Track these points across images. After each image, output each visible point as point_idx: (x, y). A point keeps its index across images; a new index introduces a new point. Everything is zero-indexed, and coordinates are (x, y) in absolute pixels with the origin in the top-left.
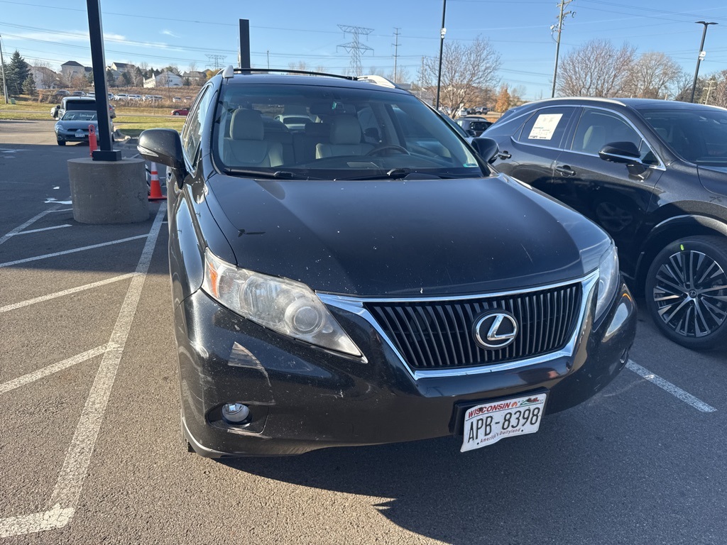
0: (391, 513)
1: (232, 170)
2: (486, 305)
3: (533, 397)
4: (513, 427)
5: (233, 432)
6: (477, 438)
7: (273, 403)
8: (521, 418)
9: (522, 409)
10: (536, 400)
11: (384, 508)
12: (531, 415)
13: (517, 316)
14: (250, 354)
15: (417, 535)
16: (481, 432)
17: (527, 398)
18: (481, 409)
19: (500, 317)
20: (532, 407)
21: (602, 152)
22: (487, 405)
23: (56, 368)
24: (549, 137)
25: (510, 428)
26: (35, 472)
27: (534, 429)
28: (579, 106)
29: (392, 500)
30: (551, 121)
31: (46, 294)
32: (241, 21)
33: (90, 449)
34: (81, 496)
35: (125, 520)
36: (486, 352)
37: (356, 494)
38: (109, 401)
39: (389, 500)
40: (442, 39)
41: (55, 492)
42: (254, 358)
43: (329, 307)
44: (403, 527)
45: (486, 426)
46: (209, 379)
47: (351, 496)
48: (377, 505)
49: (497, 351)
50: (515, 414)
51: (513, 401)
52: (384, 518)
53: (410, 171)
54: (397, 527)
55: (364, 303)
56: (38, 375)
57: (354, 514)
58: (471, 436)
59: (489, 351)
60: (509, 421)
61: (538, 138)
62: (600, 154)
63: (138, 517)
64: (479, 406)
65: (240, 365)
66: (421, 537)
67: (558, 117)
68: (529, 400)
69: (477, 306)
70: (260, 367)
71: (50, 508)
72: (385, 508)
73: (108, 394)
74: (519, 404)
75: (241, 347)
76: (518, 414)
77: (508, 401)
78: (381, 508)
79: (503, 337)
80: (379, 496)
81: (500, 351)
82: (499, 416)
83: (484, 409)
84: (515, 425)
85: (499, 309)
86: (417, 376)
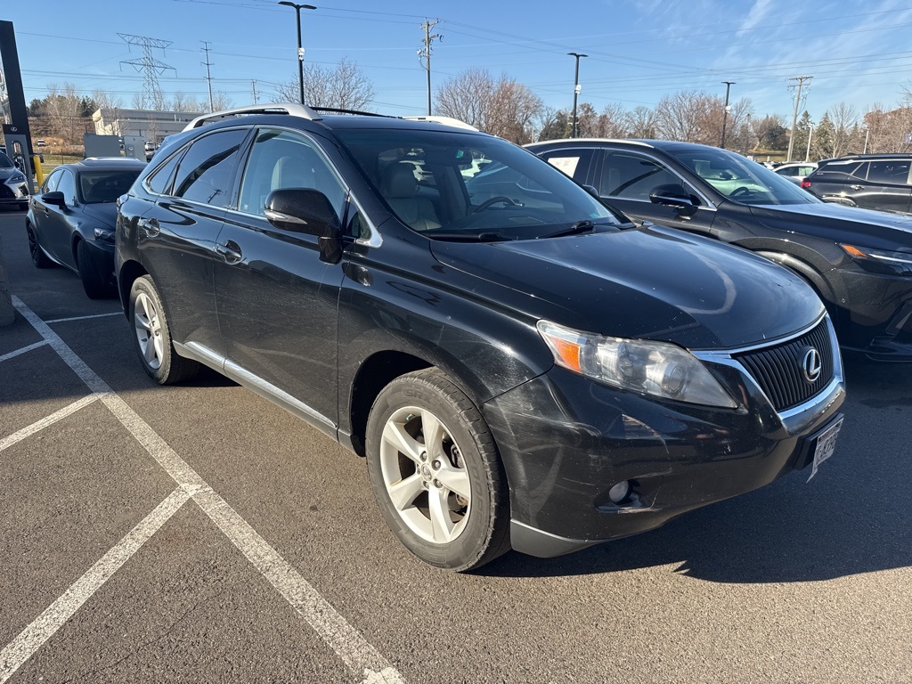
2: (799, 343)
5: (624, 512)
7: (670, 471)
11: (685, 571)
14: (643, 424)
17: (836, 424)
19: (814, 352)
21: (654, 196)
23: (146, 529)
28: (598, 148)
29: (684, 562)
30: (566, 164)
34: (384, 654)
37: (649, 567)
38: (276, 550)
39: (680, 563)
40: (301, 62)
41: (346, 660)
42: (648, 427)
44: (718, 581)
48: (676, 571)
49: (814, 385)
52: (696, 580)
54: (713, 583)
55: (731, 355)
56: (132, 543)
65: (637, 438)
66: (741, 585)
67: (574, 160)
69: (795, 345)
70: (656, 436)
71: (362, 677)
73: (264, 542)
75: (631, 419)
79: (816, 371)
80: (670, 562)
84: (826, 452)
86: (782, 417)
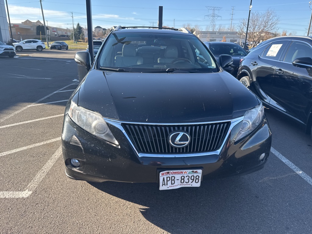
0: (145, 214)
1: (102, 68)
2: (176, 128)
3: (195, 171)
4: (186, 182)
5: (74, 170)
6: (167, 185)
7: (85, 160)
8: (190, 179)
9: (190, 175)
10: (196, 172)
12: (195, 179)
13: (191, 135)
14: (78, 140)
15: (151, 224)
16: (169, 183)
17: (192, 170)
18: (168, 173)
19: (181, 134)
20: (195, 175)
21: (294, 63)
22: (171, 171)
23: (48, 142)
24: (275, 55)
25: (185, 183)
26: (26, 177)
27: (198, 185)
28: (291, 40)
30: (277, 47)
31: (57, 115)
32: (160, 7)
33: (47, 172)
34: (36, 188)
35: (46, 199)
36: (174, 148)
37: (134, 203)
39: (147, 207)
40: (250, 11)
41: (29, 185)
42: (79, 142)
43: (108, 124)
44: (147, 219)
45: (172, 180)
46: (65, 148)
47: (132, 204)
48: (140, 209)
49: (179, 149)
50: (186, 177)
51: (184, 171)
52: (141, 214)
53: (176, 69)
54: (145, 219)
55: (122, 123)
56: (42, 143)
57: (130, 211)
58: (164, 183)
59: (176, 148)
60: (184, 179)
61: (270, 56)
62: (293, 63)
63: (52, 198)
64: (167, 171)
65: (74, 144)
67: (280, 45)
68: (193, 172)
69: (172, 128)
70: (81, 146)
71: (25, 190)
72: (144, 210)
74: (188, 173)
76: (188, 177)
77: (182, 171)
78: (142, 210)
79: (182, 143)
80: (143, 206)
81: (181, 149)
82: (178, 177)
83: (170, 173)
84: (187, 182)
85: (183, 130)
86: (140, 155)
